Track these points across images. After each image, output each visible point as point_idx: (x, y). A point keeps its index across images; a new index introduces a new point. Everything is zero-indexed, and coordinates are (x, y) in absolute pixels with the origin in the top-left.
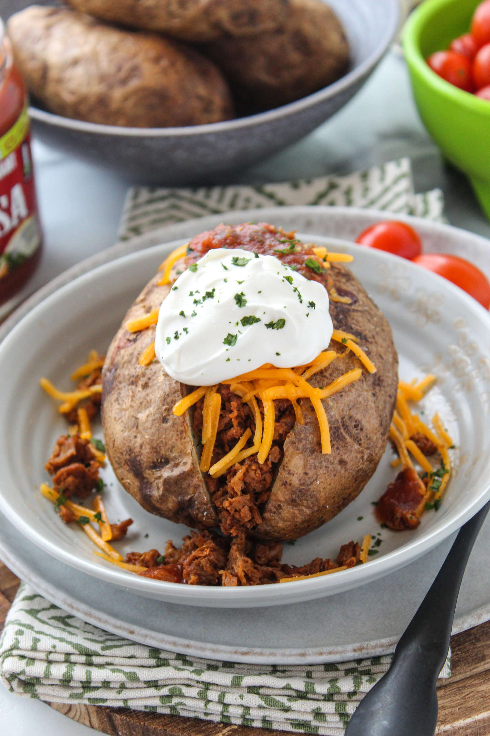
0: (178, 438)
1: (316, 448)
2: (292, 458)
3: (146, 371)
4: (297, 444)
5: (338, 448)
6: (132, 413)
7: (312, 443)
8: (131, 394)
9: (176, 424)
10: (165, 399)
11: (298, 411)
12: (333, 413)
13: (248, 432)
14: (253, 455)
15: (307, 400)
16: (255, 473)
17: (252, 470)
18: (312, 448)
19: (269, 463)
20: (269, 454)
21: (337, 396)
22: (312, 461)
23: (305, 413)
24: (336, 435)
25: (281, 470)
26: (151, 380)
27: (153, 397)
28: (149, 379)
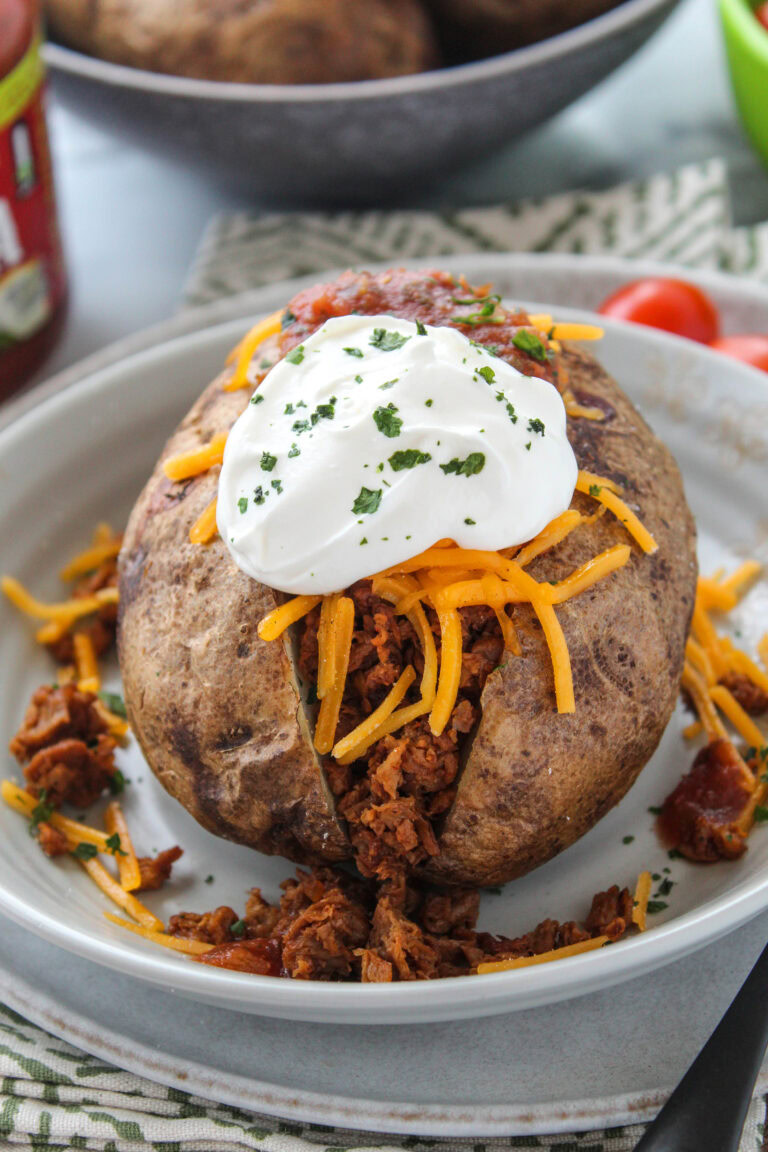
0: (268, 686)
1: (546, 702)
2: (499, 723)
3: (204, 555)
4: (506, 694)
5: (587, 703)
6: (178, 639)
7: (537, 693)
8: (175, 601)
9: (264, 658)
10: (242, 610)
11: (508, 629)
12: (576, 633)
13: (409, 673)
14: (418, 719)
15: (527, 606)
16: (425, 755)
17: (419, 748)
18: (538, 701)
19: (453, 734)
20: (452, 717)
21: (584, 599)
22: (537, 728)
23: (522, 632)
24: (584, 677)
25: (476, 746)
26: (215, 573)
27: (219, 606)
28: (211, 570)
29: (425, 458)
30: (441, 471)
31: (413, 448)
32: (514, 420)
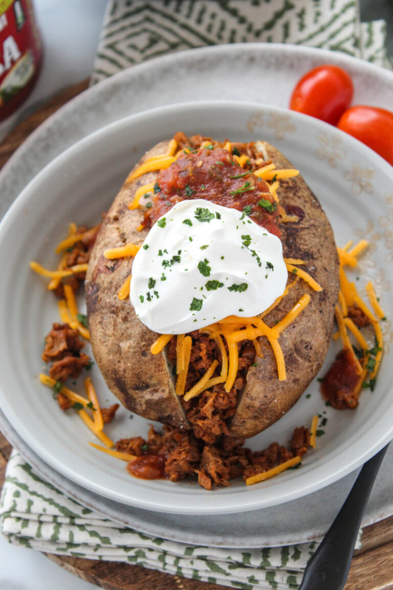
0: (156, 370)
1: (274, 375)
2: (254, 387)
3: (125, 305)
4: (257, 375)
5: (292, 371)
6: (115, 342)
7: (270, 372)
8: (113, 322)
9: (153, 358)
10: (143, 336)
11: (258, 347)
12: (287, 344)
13: (215, 363)
14: (220, 384)
15: (265, 337)
16: (223, 400)
17: (221, 397)
18: (271, 375)
19: (235, 391)
20: (234, 384)
21: (290, 328)
22: (270, 386)
23: (264, 347)
24: (290, 361)
25: (244, 397)
26: (130, 315)
27: (132, 332)
28: (128, 313)
29: (221, 285)
30: (229, 290)
31: (216, 279)
32: (260, 265)
